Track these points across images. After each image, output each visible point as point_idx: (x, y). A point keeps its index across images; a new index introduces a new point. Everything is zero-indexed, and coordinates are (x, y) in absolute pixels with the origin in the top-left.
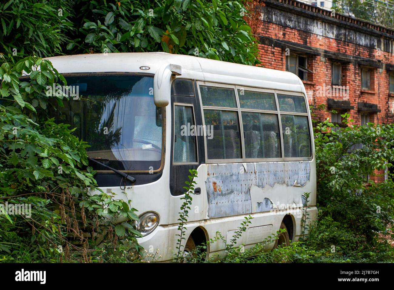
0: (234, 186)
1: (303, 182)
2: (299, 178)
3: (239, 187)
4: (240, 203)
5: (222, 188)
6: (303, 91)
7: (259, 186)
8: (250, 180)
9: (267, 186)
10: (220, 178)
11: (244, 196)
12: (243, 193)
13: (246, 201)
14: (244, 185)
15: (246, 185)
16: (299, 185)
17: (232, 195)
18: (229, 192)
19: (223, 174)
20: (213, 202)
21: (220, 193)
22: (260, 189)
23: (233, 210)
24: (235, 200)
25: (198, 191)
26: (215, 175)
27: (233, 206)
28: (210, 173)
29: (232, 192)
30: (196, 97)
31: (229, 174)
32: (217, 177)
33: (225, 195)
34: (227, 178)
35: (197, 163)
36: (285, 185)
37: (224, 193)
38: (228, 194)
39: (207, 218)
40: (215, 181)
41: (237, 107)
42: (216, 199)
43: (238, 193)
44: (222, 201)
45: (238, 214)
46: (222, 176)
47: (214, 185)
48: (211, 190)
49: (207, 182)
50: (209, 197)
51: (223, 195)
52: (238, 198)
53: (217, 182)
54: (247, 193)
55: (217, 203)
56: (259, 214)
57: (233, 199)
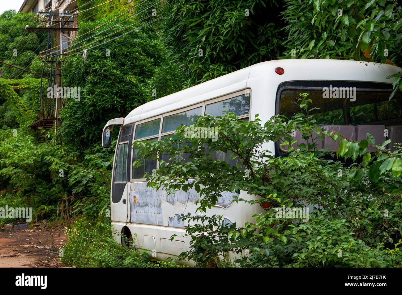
0: (149, 200)
1: (227, 203)
3: (152, 202)
4: (153, 214)
5: (140, 201)
7: (169, 202)
8: (161, 196)
9: (177, 203)
10: (138, 193)
11: (157, 210)
12: (156, 207)
13: (158, 214)
14: (156, 200)
15: (158, 201)
16: (219, 206)
17: (147, 208)
18: (145, 204)
19: (141, 190)
20: (134, 211)
21: (138, 204)
22: (171, 205)
23: (148, 220)
24: (150, 212)
25: (124, 201)
26: (135, 191)
27: (148, 216)
28: (132, 189)
29: (147, 205)
31: (145, 191)
32: (136, 192)
33: (142, 206)
34: (143, 193)
35: (125, 182)
37: (141, 205)
38: (144, 206)
40: (135, 195)
42: (136, 209)
43: (151, 206)
44: (140, 211)
45: (152, 224)
46: (140, 192)
47: (134, 198)
48: (132, 201)
49: (130, 195)
50: (131, 207)
51: (140, 207)
52: (152, 211)
53: (137, 196)
54: (159, 207)
55: (137, 212)
56: (171, 228)
57: (148, 211)
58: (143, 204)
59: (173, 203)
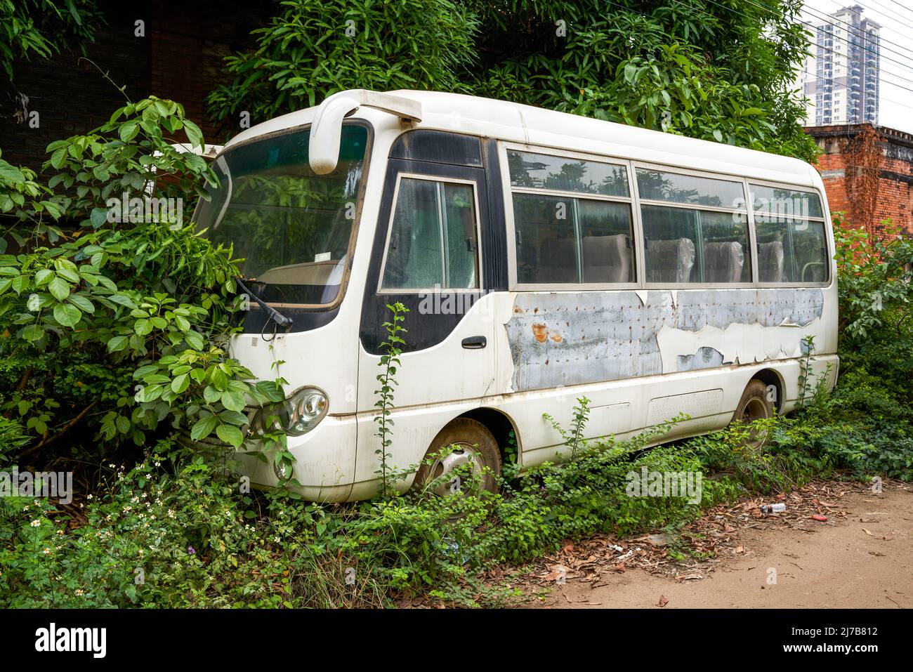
0: (607, 329)
1: (804, 320)
2: (796, 313)
3: (623, 332)
4: (624, 358)
5: (566, 336)
6: (815, 185)
7: (684, 329)
8: (657, 318)
9: (708, 328)
10: (559, 317)
11: (638, 347)
12: (636, 342)
13: (645, 355)
14: (637, 329)
15: (646, 328)
16: (795, 324)
17: (600, 348)
18: (588, 340)
19: (572, 309)
20: (533, 361)
21: (558, 343)
22: (689, 334)
24: (611, 354)
25: (475, 343)
26: (540, 312)
27: (601, 364)
28: (523, 309)
29: (598, 340)
30: (487, 169)
31: (591, 310)
32: (547, 316)
33: (576, 346)
34: (582, 316)
36: (757, 326)
37: (571, 343)
38: (588, 343)
39: (509, 391)
40: (542, 322)
41: (630, 196)
42: (545, 355)
43: (618, 342)
44: (565, 358)
45: (619, 378)
46: (565, 314)
47: (536, 330)
48: (524, 338)
49: (513, 324)
50: (517, 353)
51: (567, 348)
52: (619, 351)
53: (550, 325)
54: (649, 340)
55: (547, 363)
56: (683, 374)
57: (603, 353)
58: (581, 342)
59: (695, 329)
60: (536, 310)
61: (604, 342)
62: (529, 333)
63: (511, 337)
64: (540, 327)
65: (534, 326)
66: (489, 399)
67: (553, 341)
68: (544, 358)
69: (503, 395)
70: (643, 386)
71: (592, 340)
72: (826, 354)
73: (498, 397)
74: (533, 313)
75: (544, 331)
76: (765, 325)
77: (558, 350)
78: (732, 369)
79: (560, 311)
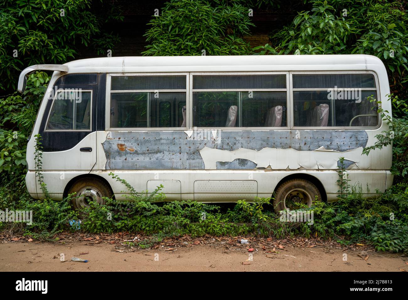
0: (164, 148)
1: (345, 148)
3: (175, 149)
4: (176, 160)
5: (137, 149)
7: (221, 149)
8: (200, 144)
9: (242, 149)
10: (133, 141)
11: (186, 156)
13: (191, 160)
15: (192, 148)
16: (331, 150)
17: (159, 155)
19: (141, 138)
20: (118, 158)
21: (132, 152)
22: (226, 152)
24: (167, 158)
26: (122, 139)
27: (160, 162)
28: (112, 137)
29: (159, 152)
30: (99, 85)
32: (126, 141)
33: (143, 154)
34: (146, 141)
37: (140, 152)
38: (150, 153)
39: (104, 169)
40: (123, 143)
41: (185, 89)
42: (124, 156)
43: (172, 153)
44: (136, 158)
45: (172, 169)
46: (137, 140)
47: (119, 146)
48: (113, 149)
49: (106, 144)
50: (108, 154)
51: (138, 154)
52: (172, 157)
53: (127, 144)
54: (194, 153)
55: (126, 159)
56: (223, 171)
57: (161, 157)
58: (147, 152)
59: (231, 149)
60: (119, 138)
61: (162, 153)
62: (115, 147)
63: (105, 148)
64: (122, 145)
65: (118, 145)
66: (95, 171)
67: (129, 151)
68: (124, 157)
69: (102, 170)
70: (189, 174)
71: (153, 151)
72: (372, 170)
73: (100, 171)
74: (118, 140)
75: (124, 147)
76: (300, 149)
77: (132, 155)
78: (265, 171)
79: (134, 139)
